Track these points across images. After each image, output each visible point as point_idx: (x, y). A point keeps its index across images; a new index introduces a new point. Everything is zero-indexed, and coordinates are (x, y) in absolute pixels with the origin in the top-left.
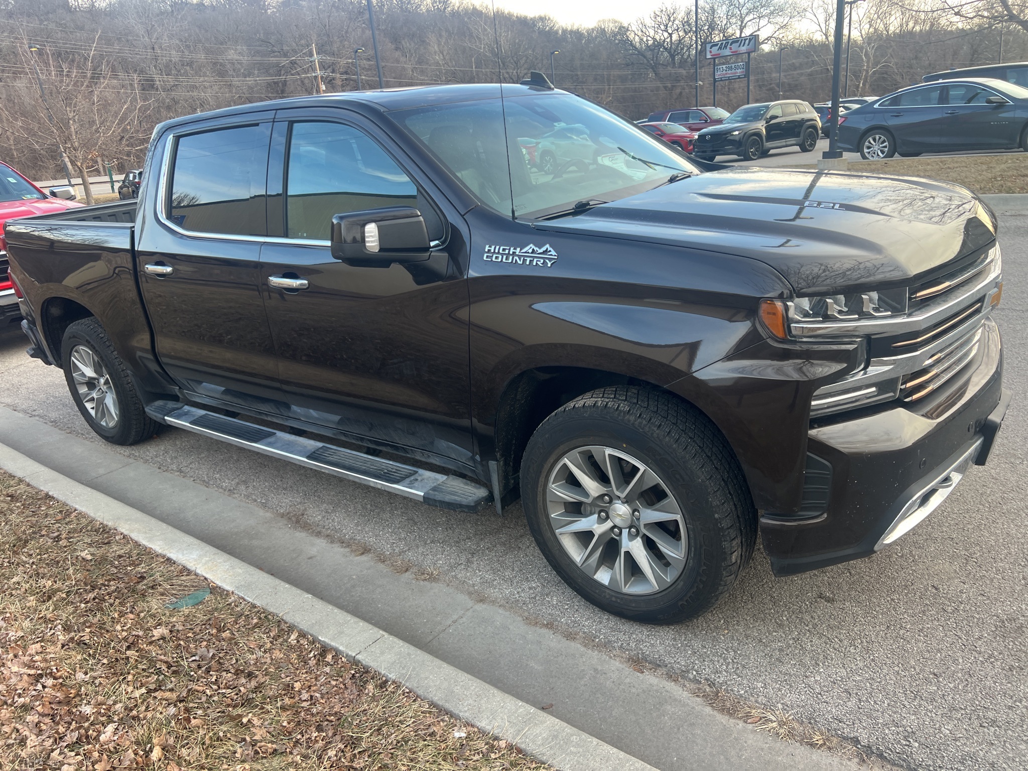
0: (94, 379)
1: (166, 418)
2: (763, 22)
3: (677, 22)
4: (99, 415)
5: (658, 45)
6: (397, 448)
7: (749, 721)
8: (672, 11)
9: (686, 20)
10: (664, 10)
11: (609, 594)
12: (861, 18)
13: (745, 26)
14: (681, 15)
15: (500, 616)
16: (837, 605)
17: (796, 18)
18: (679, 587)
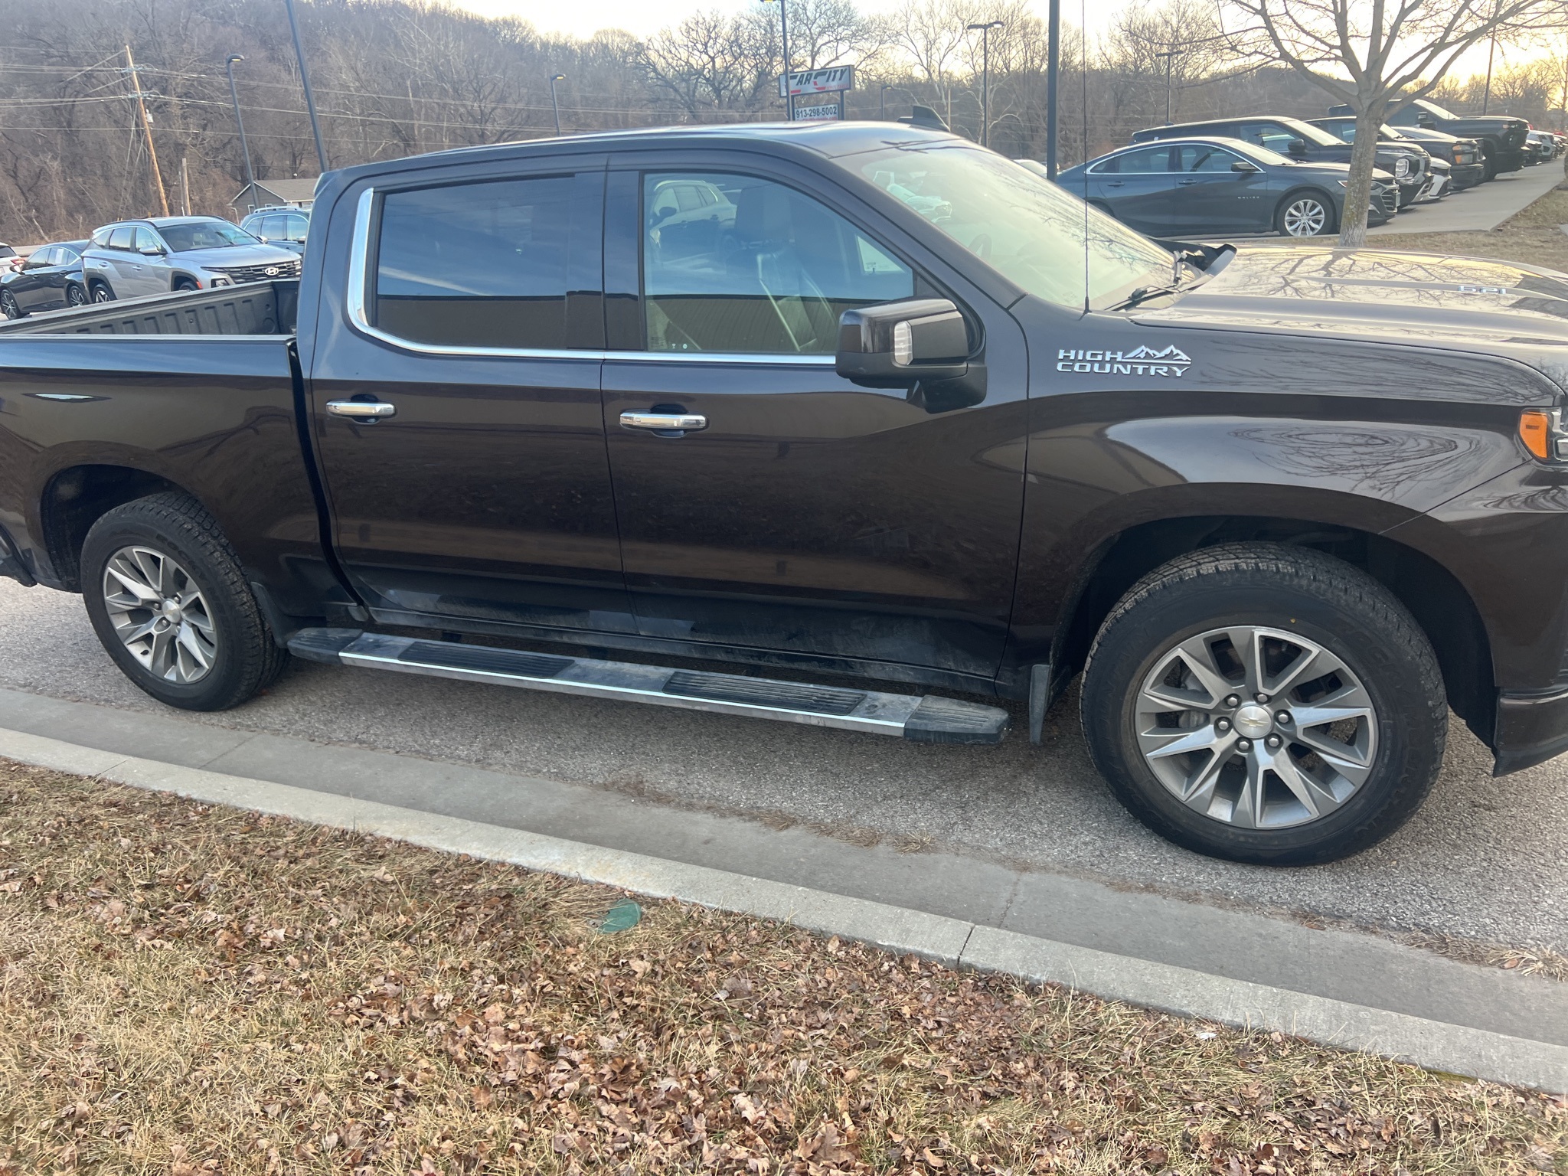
0: (152, 602)
1: (341, 654)
2: (843, 47)
3: (720, 41)
4: (161, 662)
5: (692, 74)
6: (831, 663)
7: (1506, 966)
8: (713, 24)
9: (733, 38)
10: (701, 21)
11: (1233, 833)
12: (973, 48)
13: (818, 52)
14: (726, 30)
15: (1070, 886)
16: (1504, 812)
17: (888, 45)
18: (1358, 807)
